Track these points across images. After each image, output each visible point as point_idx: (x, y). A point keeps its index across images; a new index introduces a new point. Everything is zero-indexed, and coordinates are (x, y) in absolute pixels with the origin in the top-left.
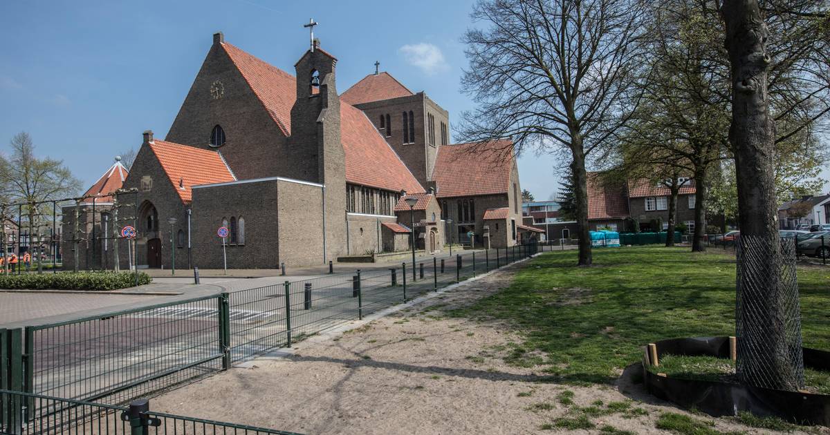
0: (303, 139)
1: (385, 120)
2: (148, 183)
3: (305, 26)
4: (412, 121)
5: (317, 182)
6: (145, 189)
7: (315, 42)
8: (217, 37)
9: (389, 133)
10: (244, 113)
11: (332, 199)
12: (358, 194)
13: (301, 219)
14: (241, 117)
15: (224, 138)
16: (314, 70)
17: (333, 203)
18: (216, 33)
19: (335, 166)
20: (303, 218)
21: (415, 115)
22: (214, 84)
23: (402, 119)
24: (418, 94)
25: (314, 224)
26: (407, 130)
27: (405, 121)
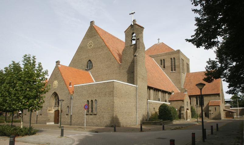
0: (127, 64)
1: (163, 62)
2: (56, 84)
3: (130, 14)
4: (175, 61)
5: (134, 84)
6: (55, 87)
7: (134, 21)
8: (92, 23)
9: (164, 67)
10: (101, 54)
11: (141, 93)
12: (152, 91)
13: (125, 102)
14: (100, 56)
15: (92, 65)
16: (133, 33)
17: (141, 95)
18: (92, 21)
19: (142, 77)
20: (126, 101)
21: (176, 59)
22: (89, 42)
23: (170, 61)
24: (177, 50)
25: (132, 105)
26: (172, 66)
27: (172, 62)
